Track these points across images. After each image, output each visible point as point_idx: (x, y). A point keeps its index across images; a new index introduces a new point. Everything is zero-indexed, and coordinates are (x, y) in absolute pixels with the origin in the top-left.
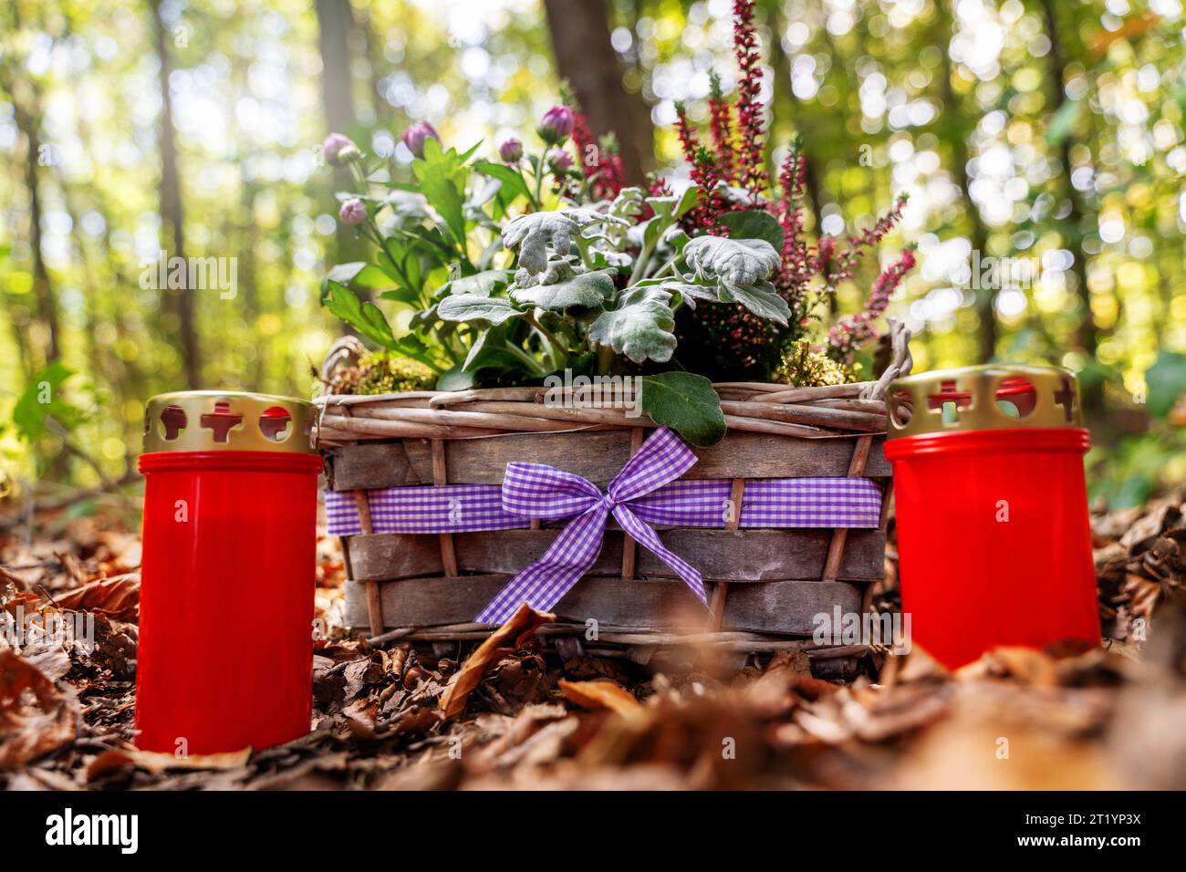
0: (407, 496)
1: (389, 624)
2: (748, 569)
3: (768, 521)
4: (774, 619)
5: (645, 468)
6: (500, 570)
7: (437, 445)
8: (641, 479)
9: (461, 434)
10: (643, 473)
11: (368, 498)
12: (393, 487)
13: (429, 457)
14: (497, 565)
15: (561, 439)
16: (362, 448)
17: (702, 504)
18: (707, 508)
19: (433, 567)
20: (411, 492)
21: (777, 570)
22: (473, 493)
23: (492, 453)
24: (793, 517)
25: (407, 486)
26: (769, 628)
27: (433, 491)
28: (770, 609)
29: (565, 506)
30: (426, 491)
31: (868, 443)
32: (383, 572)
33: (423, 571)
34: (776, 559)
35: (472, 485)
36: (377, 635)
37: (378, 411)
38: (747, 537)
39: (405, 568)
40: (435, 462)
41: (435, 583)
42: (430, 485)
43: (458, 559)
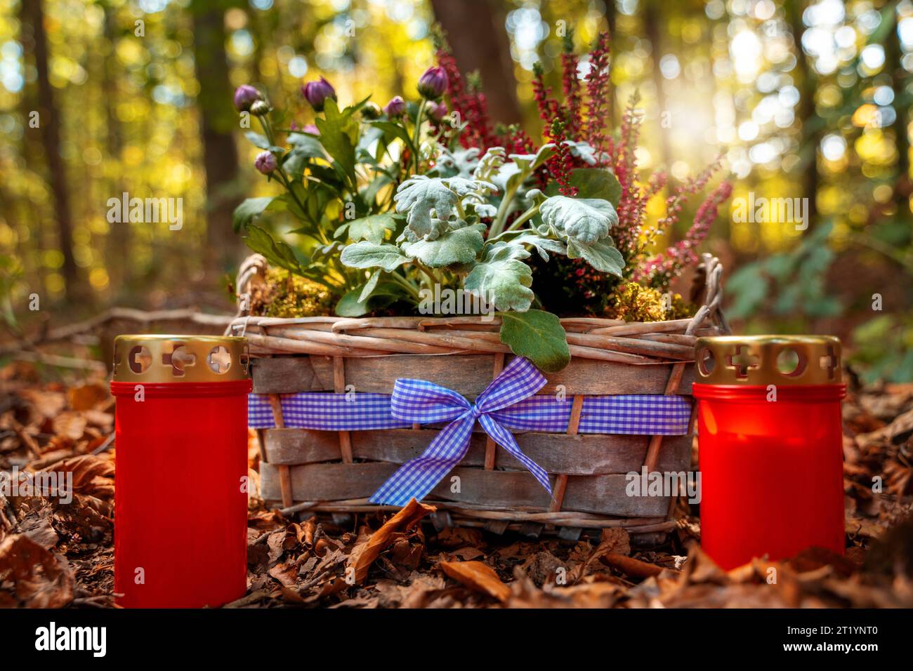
0: (313, 400)
1: (297, 498)
2: (584, 465)
3: (601, 428)
4: (603, 503)
5: (506, 386)
6: (388, 459)
7: (338, 362)
8: (502, 396)
9: (357, 354)
10: (503, 391)
11: (280, 399)
12: (302, 393)
13: (332, 370)
14: (384, 456)
15: (438, 361)
16: (276, 361)
17: (549, 414)
18: (553, 418)
19: (334, 456)
20: (316, 397)
21: (606, 466)
22: (366, 400)
23: (382, 369)
24: (621, 426)
25: (313, 392)
26: (598, 510)
27: (335, 397)
28: (600, 496)
29: (441, 414)
30: (328, 397)
31: (682, 368)
32: (293, 458)
33: (325, 458)
34: (606, 458)
35: (366, 393)
36: (288, 506)
37: (289, 332)
38: (584, 440)
39: (311, 456)
40: (336, 375)
41: (335, 467)
42: (332, 392)
43: (353, 449)
